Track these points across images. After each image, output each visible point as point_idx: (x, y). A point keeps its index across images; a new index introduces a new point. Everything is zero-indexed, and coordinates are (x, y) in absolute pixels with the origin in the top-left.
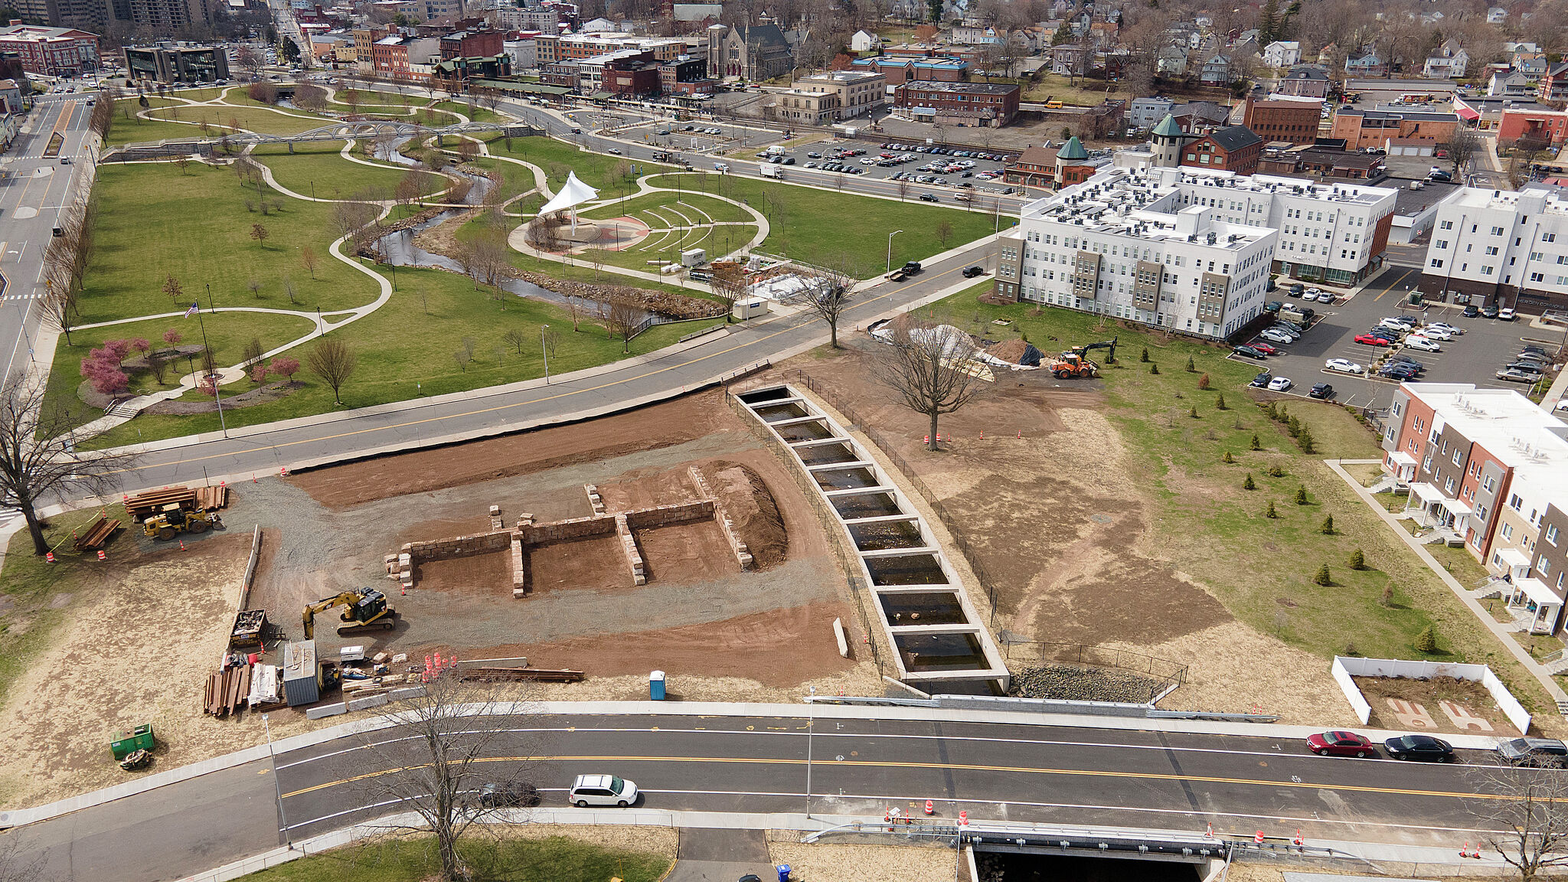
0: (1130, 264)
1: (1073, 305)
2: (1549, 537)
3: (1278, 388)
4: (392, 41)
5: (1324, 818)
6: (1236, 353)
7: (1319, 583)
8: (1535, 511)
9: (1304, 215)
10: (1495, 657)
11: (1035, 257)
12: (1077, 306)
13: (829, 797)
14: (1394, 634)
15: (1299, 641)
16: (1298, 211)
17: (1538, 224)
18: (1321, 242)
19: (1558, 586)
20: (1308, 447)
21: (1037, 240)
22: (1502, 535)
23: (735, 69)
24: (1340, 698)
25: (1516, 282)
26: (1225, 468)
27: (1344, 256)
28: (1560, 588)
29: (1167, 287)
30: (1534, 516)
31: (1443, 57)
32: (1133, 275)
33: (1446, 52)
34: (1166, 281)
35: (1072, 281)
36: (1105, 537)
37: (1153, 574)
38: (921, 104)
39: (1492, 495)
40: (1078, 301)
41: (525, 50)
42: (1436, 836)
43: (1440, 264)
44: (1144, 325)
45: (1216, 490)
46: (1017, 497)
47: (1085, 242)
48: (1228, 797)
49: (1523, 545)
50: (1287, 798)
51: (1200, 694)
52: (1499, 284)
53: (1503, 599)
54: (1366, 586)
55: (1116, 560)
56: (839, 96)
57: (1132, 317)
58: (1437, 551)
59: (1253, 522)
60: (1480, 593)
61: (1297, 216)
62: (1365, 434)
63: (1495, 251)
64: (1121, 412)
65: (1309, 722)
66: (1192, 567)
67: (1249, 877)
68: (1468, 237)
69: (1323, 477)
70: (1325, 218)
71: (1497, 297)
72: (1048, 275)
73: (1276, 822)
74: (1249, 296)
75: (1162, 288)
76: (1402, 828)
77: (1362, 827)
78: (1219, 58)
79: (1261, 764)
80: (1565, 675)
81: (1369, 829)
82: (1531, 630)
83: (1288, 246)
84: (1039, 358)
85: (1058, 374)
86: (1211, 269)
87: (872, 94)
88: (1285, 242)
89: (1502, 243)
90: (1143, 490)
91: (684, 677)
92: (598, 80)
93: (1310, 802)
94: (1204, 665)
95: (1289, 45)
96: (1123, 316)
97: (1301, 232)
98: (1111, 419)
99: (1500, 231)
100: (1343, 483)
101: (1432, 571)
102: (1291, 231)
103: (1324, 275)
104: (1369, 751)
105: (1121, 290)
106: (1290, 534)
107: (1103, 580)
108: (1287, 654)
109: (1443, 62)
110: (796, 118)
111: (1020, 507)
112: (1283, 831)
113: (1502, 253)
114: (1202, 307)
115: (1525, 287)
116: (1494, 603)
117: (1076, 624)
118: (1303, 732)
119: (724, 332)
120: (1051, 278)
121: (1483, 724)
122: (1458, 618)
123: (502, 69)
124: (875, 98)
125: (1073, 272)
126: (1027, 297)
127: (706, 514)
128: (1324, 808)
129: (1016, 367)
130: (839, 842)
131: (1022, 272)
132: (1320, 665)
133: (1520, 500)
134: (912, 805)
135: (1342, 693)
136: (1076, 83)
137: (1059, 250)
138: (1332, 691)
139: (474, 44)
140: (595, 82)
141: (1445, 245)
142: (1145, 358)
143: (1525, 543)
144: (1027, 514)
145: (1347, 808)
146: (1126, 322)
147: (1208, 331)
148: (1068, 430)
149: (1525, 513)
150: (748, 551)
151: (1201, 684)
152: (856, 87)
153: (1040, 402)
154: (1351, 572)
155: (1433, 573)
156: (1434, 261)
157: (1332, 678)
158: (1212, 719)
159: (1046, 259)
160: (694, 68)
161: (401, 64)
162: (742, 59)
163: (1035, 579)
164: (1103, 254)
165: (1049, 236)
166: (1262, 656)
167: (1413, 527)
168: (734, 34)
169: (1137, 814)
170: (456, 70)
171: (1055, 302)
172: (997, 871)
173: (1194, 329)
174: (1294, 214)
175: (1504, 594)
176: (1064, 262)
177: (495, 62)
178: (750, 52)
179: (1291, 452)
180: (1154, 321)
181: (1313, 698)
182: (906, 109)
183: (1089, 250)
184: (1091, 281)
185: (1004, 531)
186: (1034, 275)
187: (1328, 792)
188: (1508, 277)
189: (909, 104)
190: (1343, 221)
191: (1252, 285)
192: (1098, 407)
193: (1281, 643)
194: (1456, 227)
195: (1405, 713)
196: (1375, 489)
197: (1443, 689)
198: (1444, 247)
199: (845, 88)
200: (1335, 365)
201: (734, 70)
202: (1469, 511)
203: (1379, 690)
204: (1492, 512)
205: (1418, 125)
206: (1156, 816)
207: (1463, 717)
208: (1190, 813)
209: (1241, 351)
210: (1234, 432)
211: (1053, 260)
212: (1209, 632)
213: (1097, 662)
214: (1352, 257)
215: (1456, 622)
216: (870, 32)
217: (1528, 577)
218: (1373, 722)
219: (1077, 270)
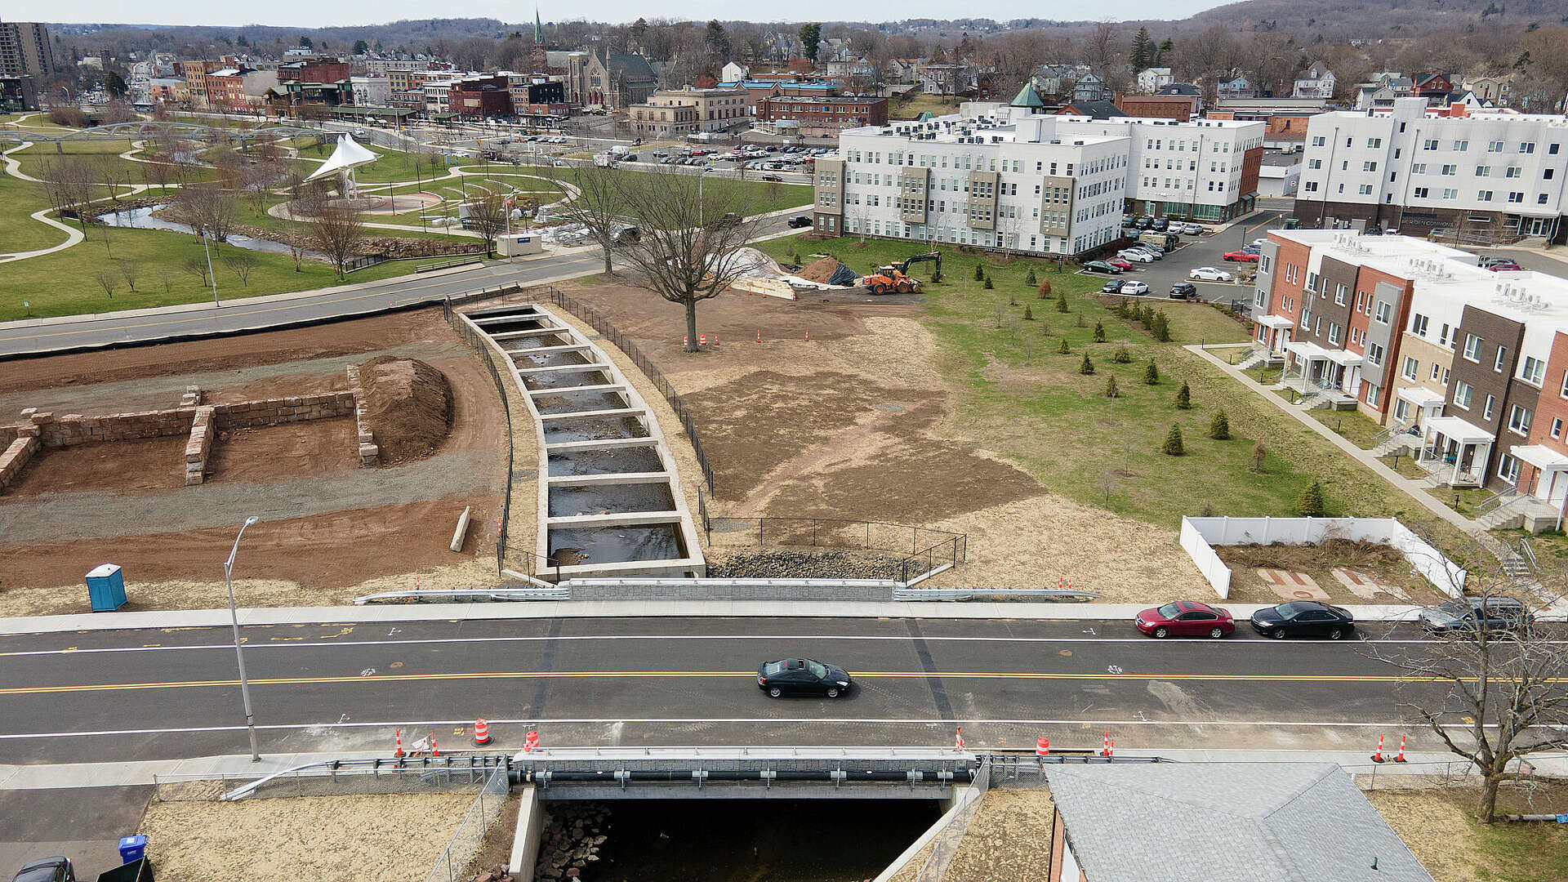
0: (962, 177)
1: (902, 235)
2: (1468, 355)
3: (1132, 292)
4: (226, 72)
5: (1153, 719)
6: (1087, 269)
7: (1169, 453)
8: (1446, 327)
9: (1165, 145)
10: (1406, 515)
11: (857, 181)
12: (907, 235)
13: (315, 728)
14: (1268, 500)
15: (1137, 511)
16: (1159, 142)
17: (1418, 131)
18: (1185, 175)
19: (1486, 417)
20: (1164, 336)
21: (858, 160)
22: (1404, 376)
23: (598, 97)
24: (1190, 571)
25: (1396, 200)
26: (1060, 358)
27: (1211, 189)
28: (1489, 419)
29: (1006, 200)
30: (1444, 334)
31: (1312, 79)
32: (967, 190)
33: (1314, 74)
34: (1003, 192)
35: (899, 206)
36: (891, 423)
37: (945, 453)
38: (784, 117)
39: (1389, 326)
40: (907, 229)
41: (378, 86)
42: (1332, 736)
43: (1314, 187)
44: (981, 249)
45: (1046, 377)
46: (784, 389)
47: (911, 156)
48: (1000, 698)
49: (1435, 380)
50: (1096, 695)
51: (983, 574)
52: (1380, 205)
53: (1412, 454)
54: (1231, 455)
55: (900, 443)
56: (697, 108)
57: (969, 242)
58: (1323, 415)
59: (1089, 402)
60: (1381, 451)
61: (1158, 147)
62: (1233, 324)
63: (1373, 166)
64: (941, 319)
65: (1143, 599)
66: (999, 444)
67: (1017, 810)
68: (1342, 153)
69: (1179, 360)
70: (1188, 146)
71: (1378, 220)
72: (873, 201)
73: (1075, 729)
74: (1101, 210)
75: (999, 201)
76: (1278, 727)
77: (1214, 728)
78: (1091, 77)
79: (1062, 653)
80: (1506, 530)
81: (1225, 730)
82: (1453, 482)
83: (1150, 182)
84: (853, 278)
85: (872, 290)
86: (1053, 172)
87: (734, 110)
88: (1146, 178)
89: (1380, 156)
90: (953, 381)
91: (176, 582)
92: (445, 103)
93: (1136, 698)
94: (997, 541)
95: (1161, 71)
96: (958, 241)
97: (1163, 165)
98: (926, 325)
99: (1378, 143)
100: (1205, 363)
101: (1317, 433)
102: (1152, 165)
103: (1190, 212)
104: (1229, 629)
105: (954, 210)
106: (1135, 411)
107: (876, 462)
108: (1118, 526)
109: (1311, 84)
110: (651, 132)
111: (784, 398)
112: (1085, 741)
113: (1380, 168)
114: (1046, 218)
115: (1409, 205)
116: (1400, 460)
117: (823, 506)
118: (1129, 611)
119: (481, 265)
120: (876, 204)
121: (1398, 593)
122: (1352, 477)
123: (343, 97)
124: (738, 114)
125: (899, 194)
126: (851, 230)
127: (343, 411)
128: (1154, 705)
129: (823, 287)
130: (290, 794)
131: (844, 200)
132: (1164, 535)
133: (1426, 319)
134: (458, 732)
135: (1194, 566)
136: (948, 102)
137: (883, 169)
138: (1179, 563)
139: (315, 73)
140: (442, 105)
141: (1318, 165)
142: (979, 276)
143: (1435, 376)
144: (792, 404)
145: (1192, 704)
146: (961, 247)
147: (1055, 247)
148: (873, 333)
149: (1433, 334)
150: (375, 440)
151: (987, 562)
152: (716, 100)
153: (845, 314)
154: (1212, 442)
155: (1317, 436)
156: (1308, 184)
157: (1181, 549)
158: (994, 601)
159: (869, 182)
160: (549, 90)
161: (237, 96)
162: (604, 87)
163: (783, 465)
164: (932, 168)
165: (871, 154)
166: (1082, 529)
167: (1292, 395)
168: (595, 61)
169: (843, 727)
170: (289, 95)
171: (883, 233)
172: (594, 836)
173: (1039, 248)
174: (1154, 145)
175: (1413, 447)
176: (889, 183)
177: (335, 90)
178: (612, 77)
179: (1143, 342)
180: (993, 243)
181: (1151, 572)
182: (768, 122)
183: (917, 164)
184: (920, 202)
185: (757, 420)
186: (857, 203)
187: (1162, 685)
188: (1390, 196)
189: (772, 117)
190: (1208, 148)
191: (1102, 198)
192: (915, 316)
193: (1110, 514)
194: (1328, 143)
195: (1283, 583)
196: (1244, 365)
197: (1337, 554)
198: (1318, 167)
199: (703, 99)
200: (1200, 274)
201: (596, 99)
202: (1360, 358)
203: (1246, 559)
204: (1389, 349)
205: (1288, 121)
206: (877, 728)
207: (1368, 587)
208: (935, 722)
209: (1092, 267)
210: (1077, 331)
211: (877, 182)
212: (1010, 507)
213: (841, 544)
214: (1220, 190)
215: (1350, 483)
216: (740, 63)
217: (1443, 416)
218: (1234, 596)
219: (903, 191)
